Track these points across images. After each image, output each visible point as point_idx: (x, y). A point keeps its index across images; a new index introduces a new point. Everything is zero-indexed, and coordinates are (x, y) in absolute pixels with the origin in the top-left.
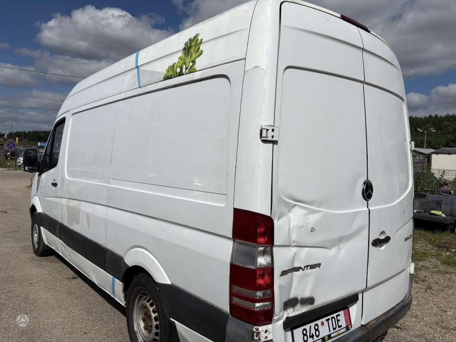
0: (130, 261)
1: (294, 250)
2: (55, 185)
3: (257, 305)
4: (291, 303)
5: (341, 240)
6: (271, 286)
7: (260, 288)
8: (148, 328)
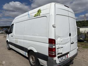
0: (29, 49)
1: (59, 45)
2: (12, 36)
3: (53, 54)
4: (59, 54)
5: (66, 43)
6: (55, 51)
7: (53, 51)
8: (33, 60)
